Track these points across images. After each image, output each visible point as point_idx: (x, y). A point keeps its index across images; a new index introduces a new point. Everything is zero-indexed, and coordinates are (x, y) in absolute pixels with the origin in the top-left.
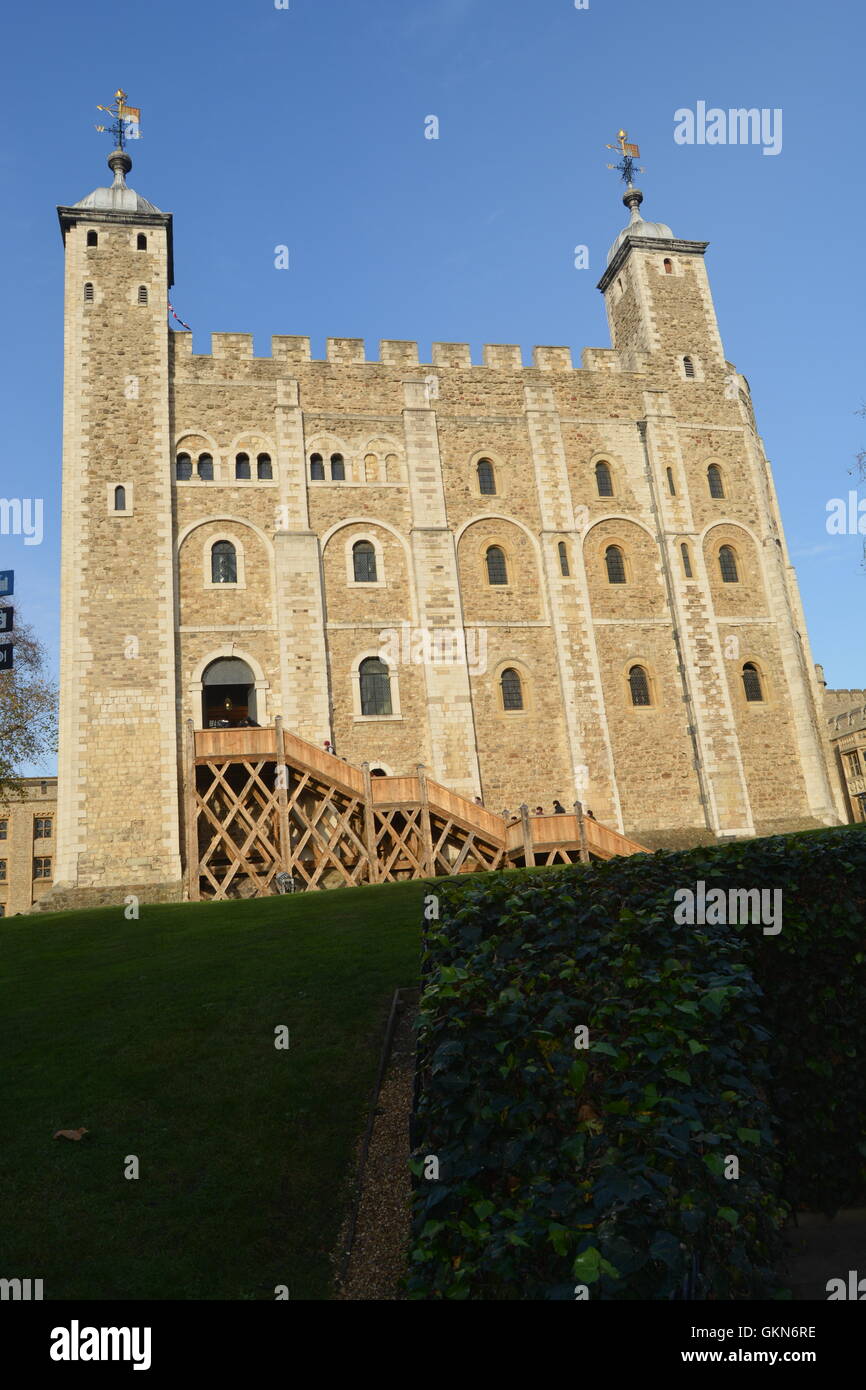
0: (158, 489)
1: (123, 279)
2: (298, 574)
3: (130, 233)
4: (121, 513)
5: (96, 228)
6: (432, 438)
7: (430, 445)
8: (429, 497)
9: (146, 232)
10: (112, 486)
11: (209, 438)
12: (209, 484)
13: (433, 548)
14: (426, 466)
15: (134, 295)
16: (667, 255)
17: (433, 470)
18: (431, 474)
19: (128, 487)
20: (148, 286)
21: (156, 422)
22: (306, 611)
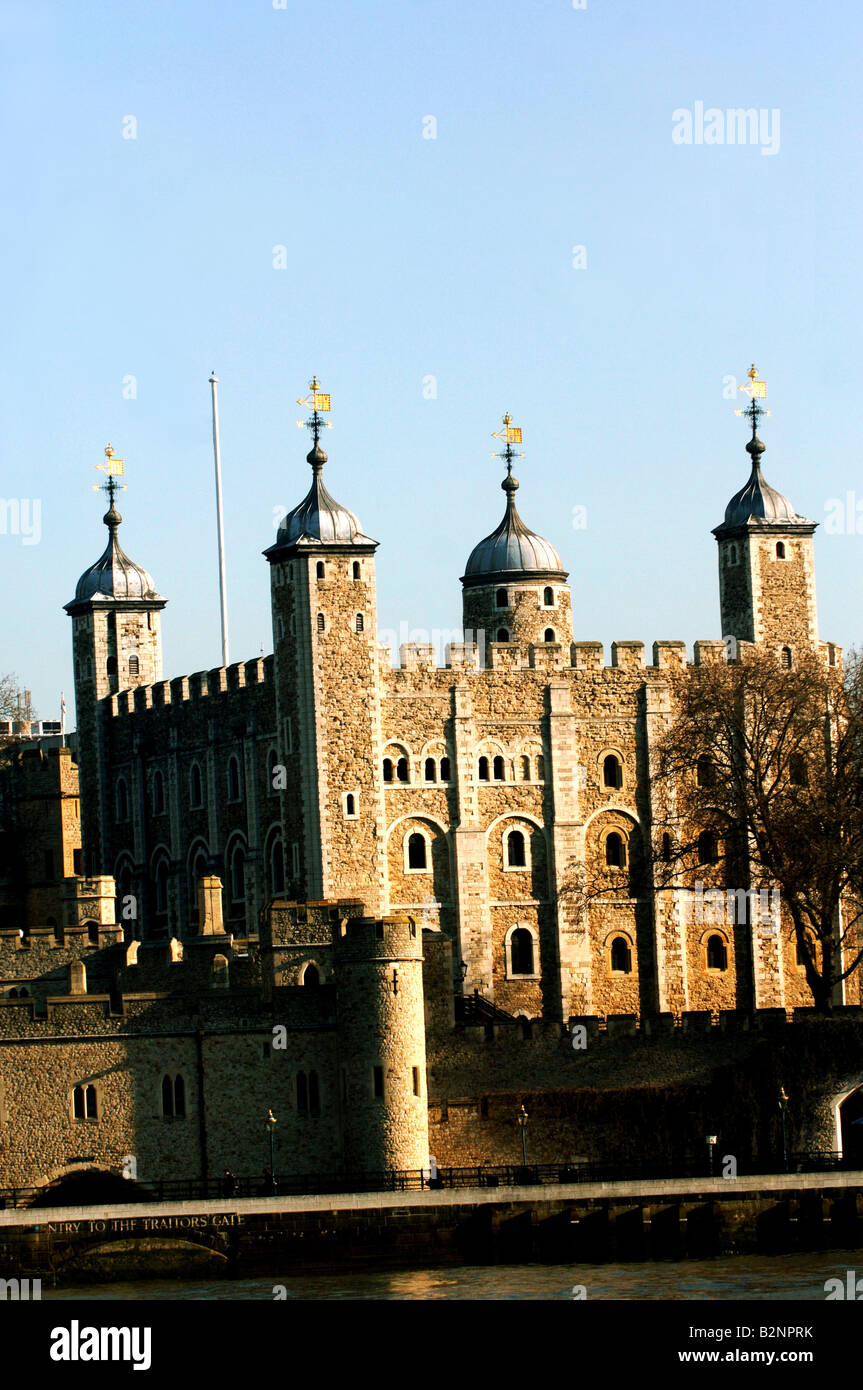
0: (376, 796)
1: (343, 609)
2: (472, 865)
3: (348, 563)
4: (351, 817)
5: (323, 560)
6: (572, 740)
7: (569, 748)
8: (567, 795)
9: (359, 560)
10: (345, 795)
11: (407, 746)
12: (407, 786)
13: (568, 840)
14: (566, 767)
15: (353, 624)
16: (780, 538)
17: (570, 770)
18: (568, 774)
19: (356, 795)
20: (363, 613)
21: (373, 738)
22: (477, 894)
